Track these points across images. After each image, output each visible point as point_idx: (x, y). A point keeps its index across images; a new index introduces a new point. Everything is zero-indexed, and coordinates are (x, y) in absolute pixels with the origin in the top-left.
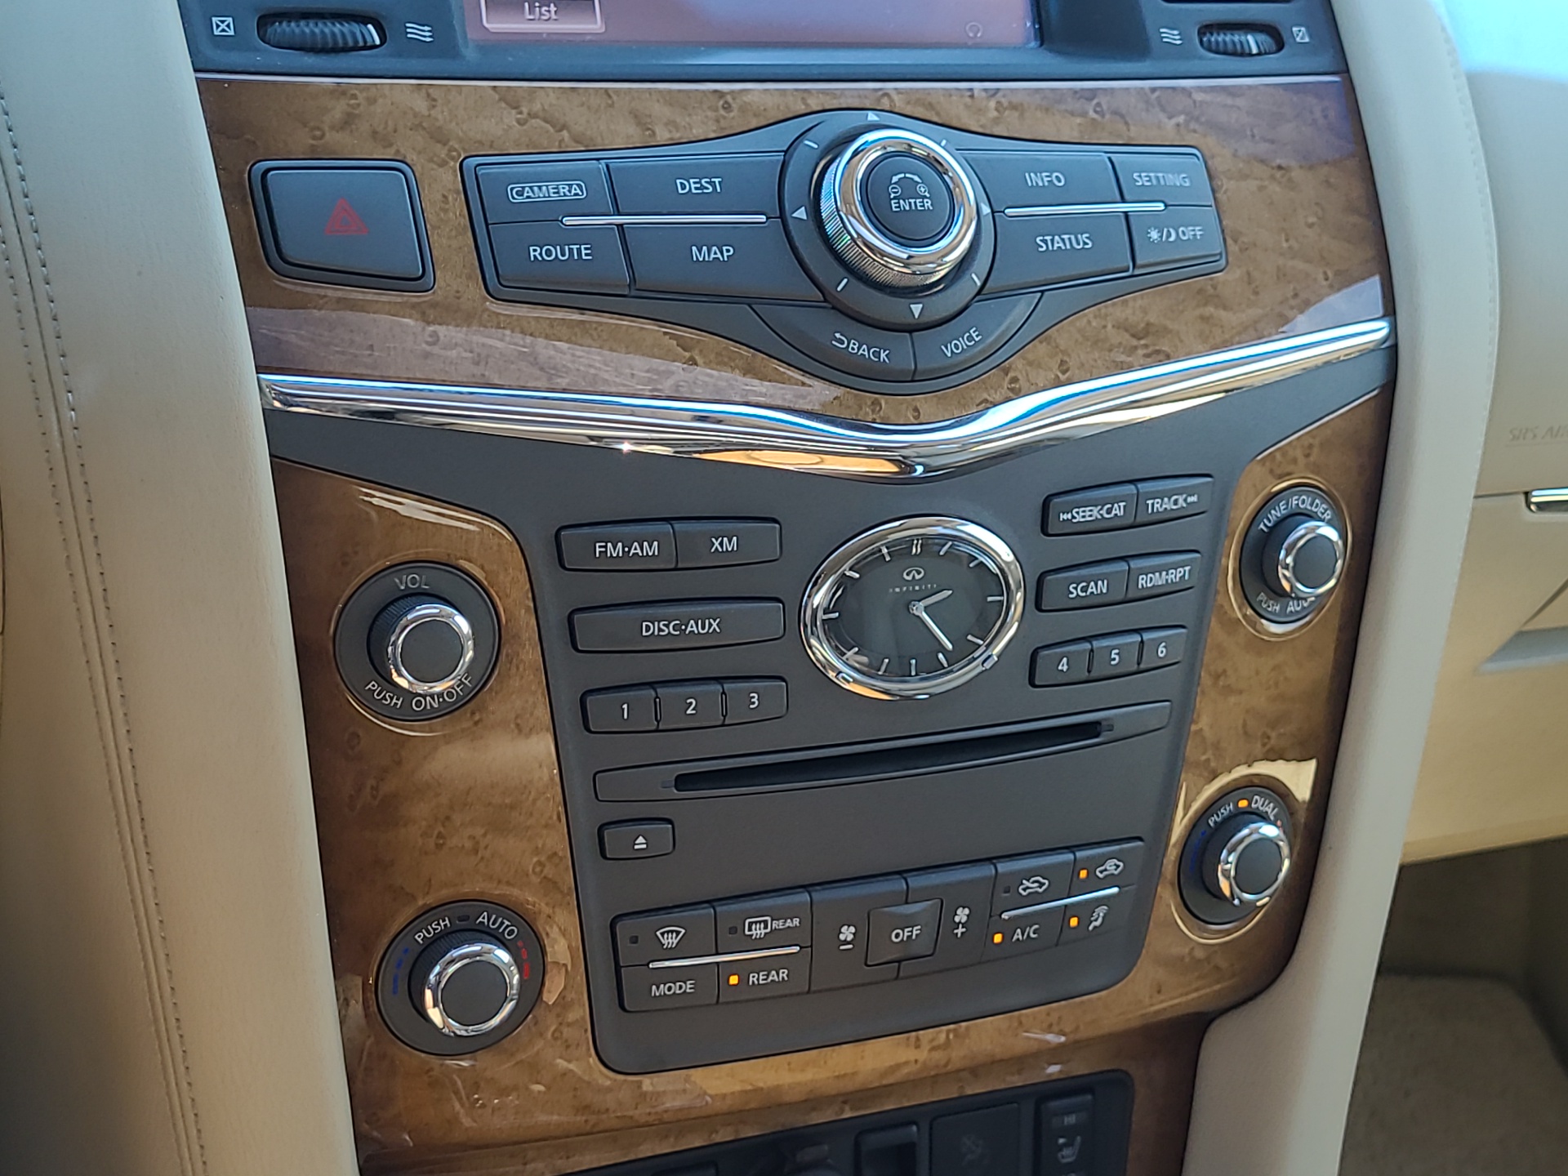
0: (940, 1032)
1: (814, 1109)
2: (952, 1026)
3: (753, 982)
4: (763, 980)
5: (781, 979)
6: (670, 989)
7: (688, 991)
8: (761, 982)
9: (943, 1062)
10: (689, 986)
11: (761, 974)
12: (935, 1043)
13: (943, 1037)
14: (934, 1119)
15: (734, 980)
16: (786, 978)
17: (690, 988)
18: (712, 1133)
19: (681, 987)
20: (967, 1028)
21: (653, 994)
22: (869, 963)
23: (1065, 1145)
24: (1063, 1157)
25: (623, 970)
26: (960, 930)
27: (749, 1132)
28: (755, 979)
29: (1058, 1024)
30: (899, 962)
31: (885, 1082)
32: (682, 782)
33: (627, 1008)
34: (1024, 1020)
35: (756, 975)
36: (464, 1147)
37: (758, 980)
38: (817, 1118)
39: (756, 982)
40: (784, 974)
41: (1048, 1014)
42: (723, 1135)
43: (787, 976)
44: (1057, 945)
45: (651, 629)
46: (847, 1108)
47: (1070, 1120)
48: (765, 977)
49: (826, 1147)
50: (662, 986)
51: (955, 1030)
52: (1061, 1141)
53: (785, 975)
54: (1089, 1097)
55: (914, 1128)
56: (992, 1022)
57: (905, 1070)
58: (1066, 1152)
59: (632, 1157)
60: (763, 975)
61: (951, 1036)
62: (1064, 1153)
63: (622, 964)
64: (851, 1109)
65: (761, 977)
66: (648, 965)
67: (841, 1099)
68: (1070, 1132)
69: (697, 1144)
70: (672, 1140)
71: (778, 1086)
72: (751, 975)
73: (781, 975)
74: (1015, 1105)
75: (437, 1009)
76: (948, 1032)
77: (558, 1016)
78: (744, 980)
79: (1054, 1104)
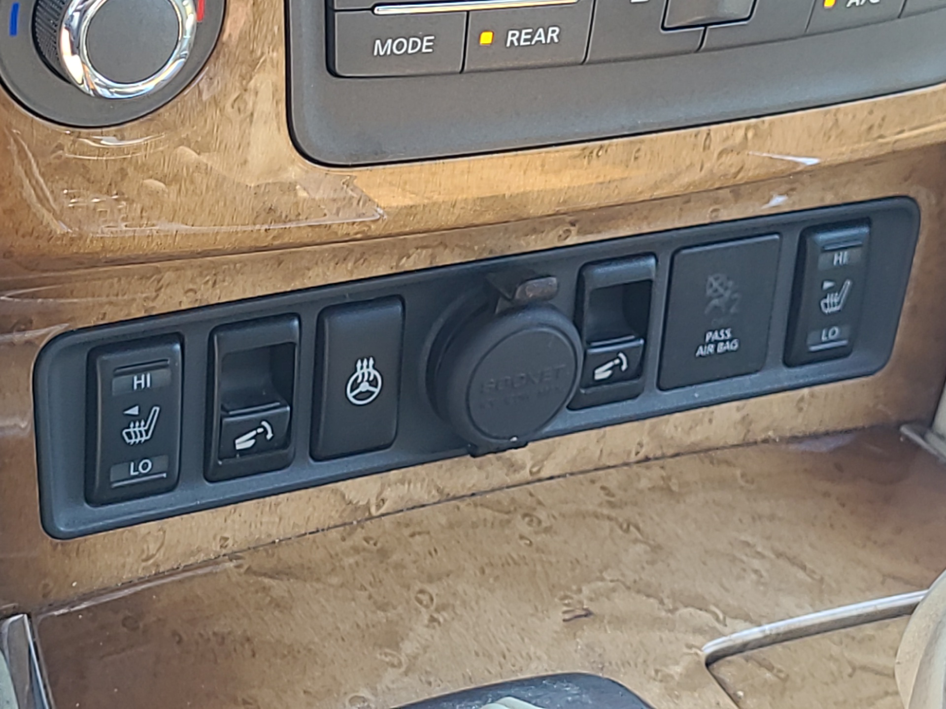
0: (739, 127)
1: (534, 231)
2: (753, 121)
3: (512, 42)
4: (526, 40)
5: (549, 41)
6: (400, 46)
7: (424, 50)
8: (522, 43)
9: (733, 170)
10: (425, 44)
11: (524, 32)
12: (729, 143)
13: (741, 133)
14: (677, 251)
15: (486, 38)
16: (556, 40)
17: (428, 47)
18: (400, 259)
19: (415, 44)
20: (771, 123)
21: (376, 53)
22: (666, 25)
23: (831, 290)
24: (826, 305)
25: (337, 14)
27: (447, 258)
28: (514, 39)
29: (880, 126)
30: (706, 25)
31: (657, 194)
33: (338, 70)
34: (841, 116)
35: (517, 33)
36: (92, 261)
37: (519, 40)
38: (535, 243)
39: (516, 44)
40: (554, 33)
41: (871, 112)
42: (416, 261)
43: (558, 36)
44: (899, 17)
46: (574, 230)
47: (841, 258)
48: (529, 37)
49: (554, 280)
50: (390, 41)
51: (755, 126)
52: (827, 285)
53: (555, 35)
54: (865, 230)
55: (652, 261)
56: (802, 118)
57: (685, 179)
58: (832, 299)
59: (297, 285)
60: (527, 34)
61: (750, 134)
62: (827, 301)
63: (336, 8)
64: (579, 233)
65: (523, 37)
66: (372, 9)
67: (569, 219)
68: (839, 274)
69: (382, 272)
70: (350, 265)
71: (524, 194)
72: (510, 33)
73: (550, 35)
74: (776, 237)
75: (76, 57)
76: (747, 128)
77: (242, 77)
78: (500, 39)
79: (823, 237)
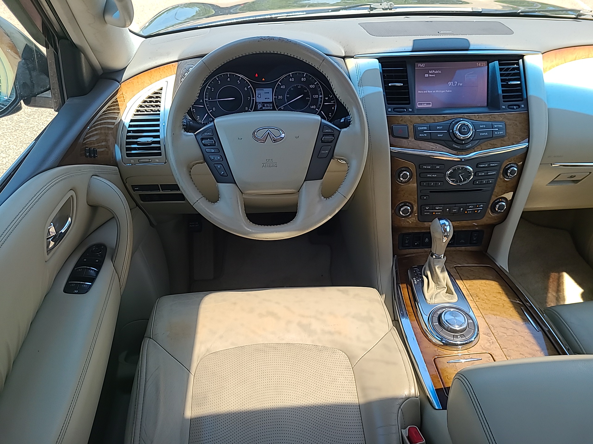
19: (428, 213)
21: (425, 214)
22: (450, 213)
23: (475, 238)
26: (461, 211)
30: (454, 213)
32: (430, 192)
33: (422, 215)
45: (428, 175)
47: (475, 235)
54: (478, 232)
60: (438, 213)
63: (422, 210)
75: (401, 213)
77: (414, 215)
78: (435, 213)
